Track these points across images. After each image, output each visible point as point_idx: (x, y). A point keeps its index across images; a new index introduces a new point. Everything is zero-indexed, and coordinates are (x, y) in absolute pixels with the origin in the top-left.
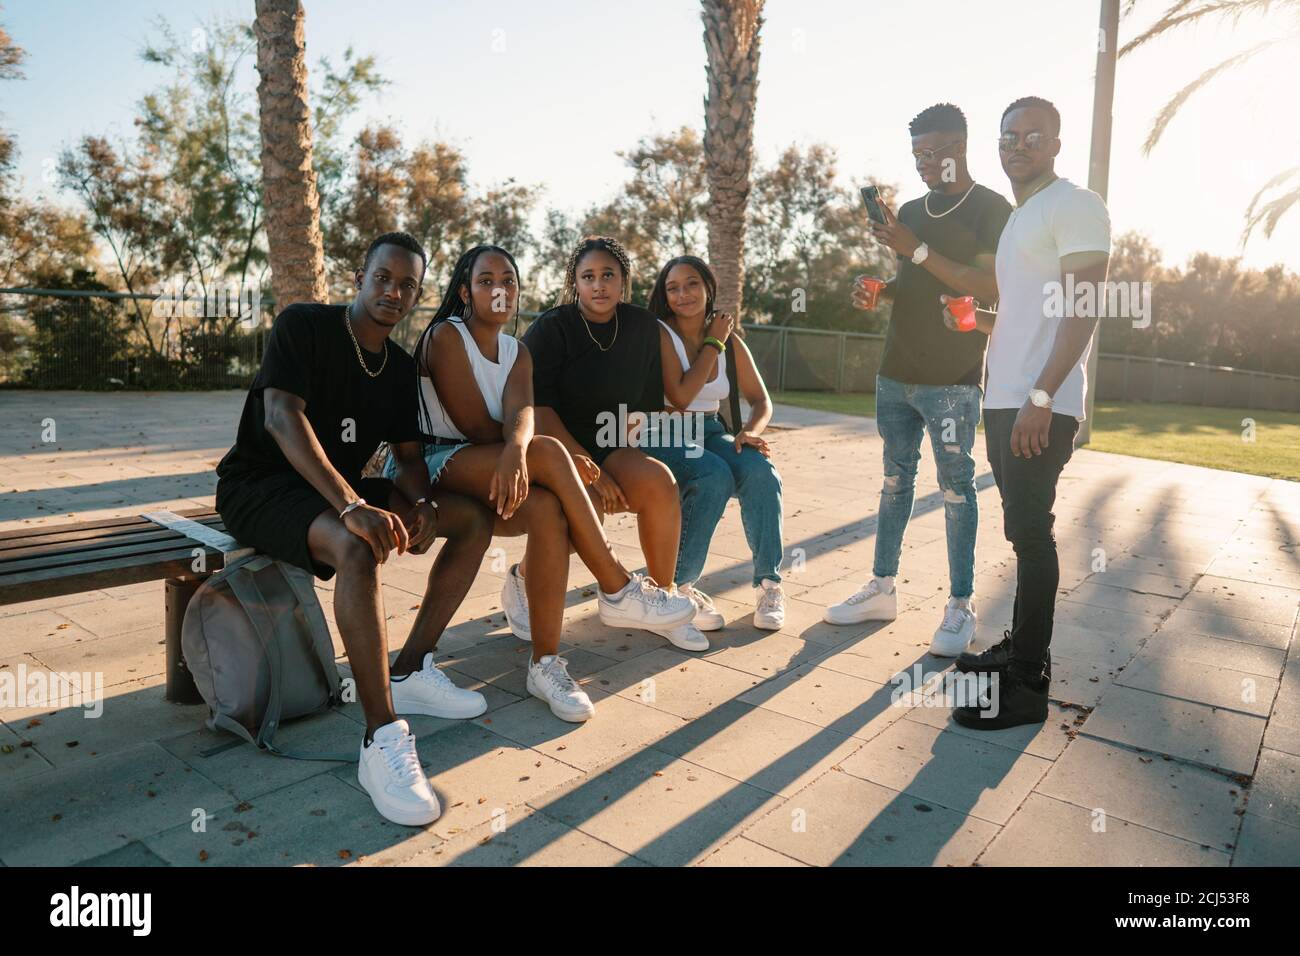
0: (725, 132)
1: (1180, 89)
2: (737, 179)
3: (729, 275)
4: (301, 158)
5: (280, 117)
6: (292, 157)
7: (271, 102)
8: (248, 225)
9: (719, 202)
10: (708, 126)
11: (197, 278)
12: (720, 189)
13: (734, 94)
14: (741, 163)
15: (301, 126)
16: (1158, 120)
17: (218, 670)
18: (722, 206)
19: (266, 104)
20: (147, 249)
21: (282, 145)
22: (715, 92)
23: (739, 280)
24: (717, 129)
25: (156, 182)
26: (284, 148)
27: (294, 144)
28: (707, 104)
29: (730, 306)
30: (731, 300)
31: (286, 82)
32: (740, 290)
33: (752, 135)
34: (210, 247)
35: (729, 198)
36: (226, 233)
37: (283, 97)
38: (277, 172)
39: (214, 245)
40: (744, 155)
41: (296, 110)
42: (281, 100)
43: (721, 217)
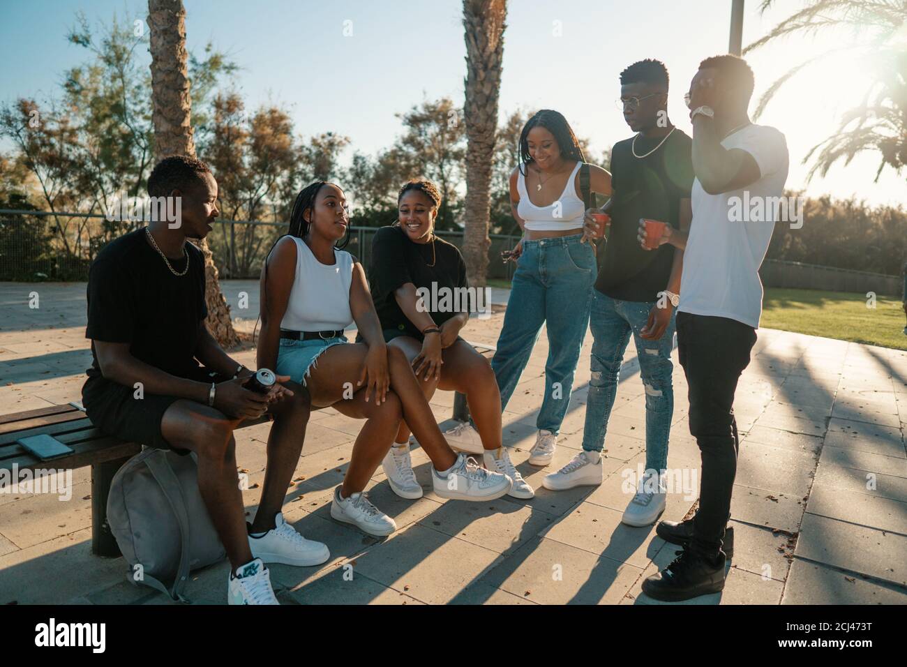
0: (479, 103)
1: (776, 79)
2: (487, 135)
3: (481, 203)
4: (183, 117)
5: (167, 87)
6: (176, 116)
7: (161, 76)
8: (139, 164)
9: (475, 151)
10: (467, 99)
11: (102, 201)
12: (475, 142)
13: (486, 77)
14: (489, 124)
15: (183, 94)
16: (762, 100)
17: (138, 536)
18: (476, 154)
19: (156, 77)
20: (66, 180)
21: (169, 108)
22: (472, 75)
23: (487, 205)
24: (474, 100)
25: (73, 132)
26: (170, 110)
27: (178, 107)
28: (467, 83)
29: (482, 223)
30: (482, 219)
31: (172, 62)
32: (488, 212)
33: (497, 106)
34: (111, 179)
35: (481, 149)
36: (123, 169)
37: (169, 72)
38: (165, 127)
39: (114, 178)
40: (492, 119)
41: (179, 82)
42: (168, 75)
43: (476, 162)
